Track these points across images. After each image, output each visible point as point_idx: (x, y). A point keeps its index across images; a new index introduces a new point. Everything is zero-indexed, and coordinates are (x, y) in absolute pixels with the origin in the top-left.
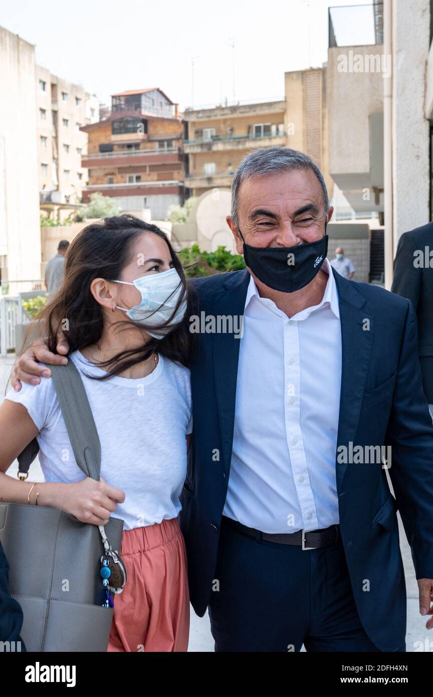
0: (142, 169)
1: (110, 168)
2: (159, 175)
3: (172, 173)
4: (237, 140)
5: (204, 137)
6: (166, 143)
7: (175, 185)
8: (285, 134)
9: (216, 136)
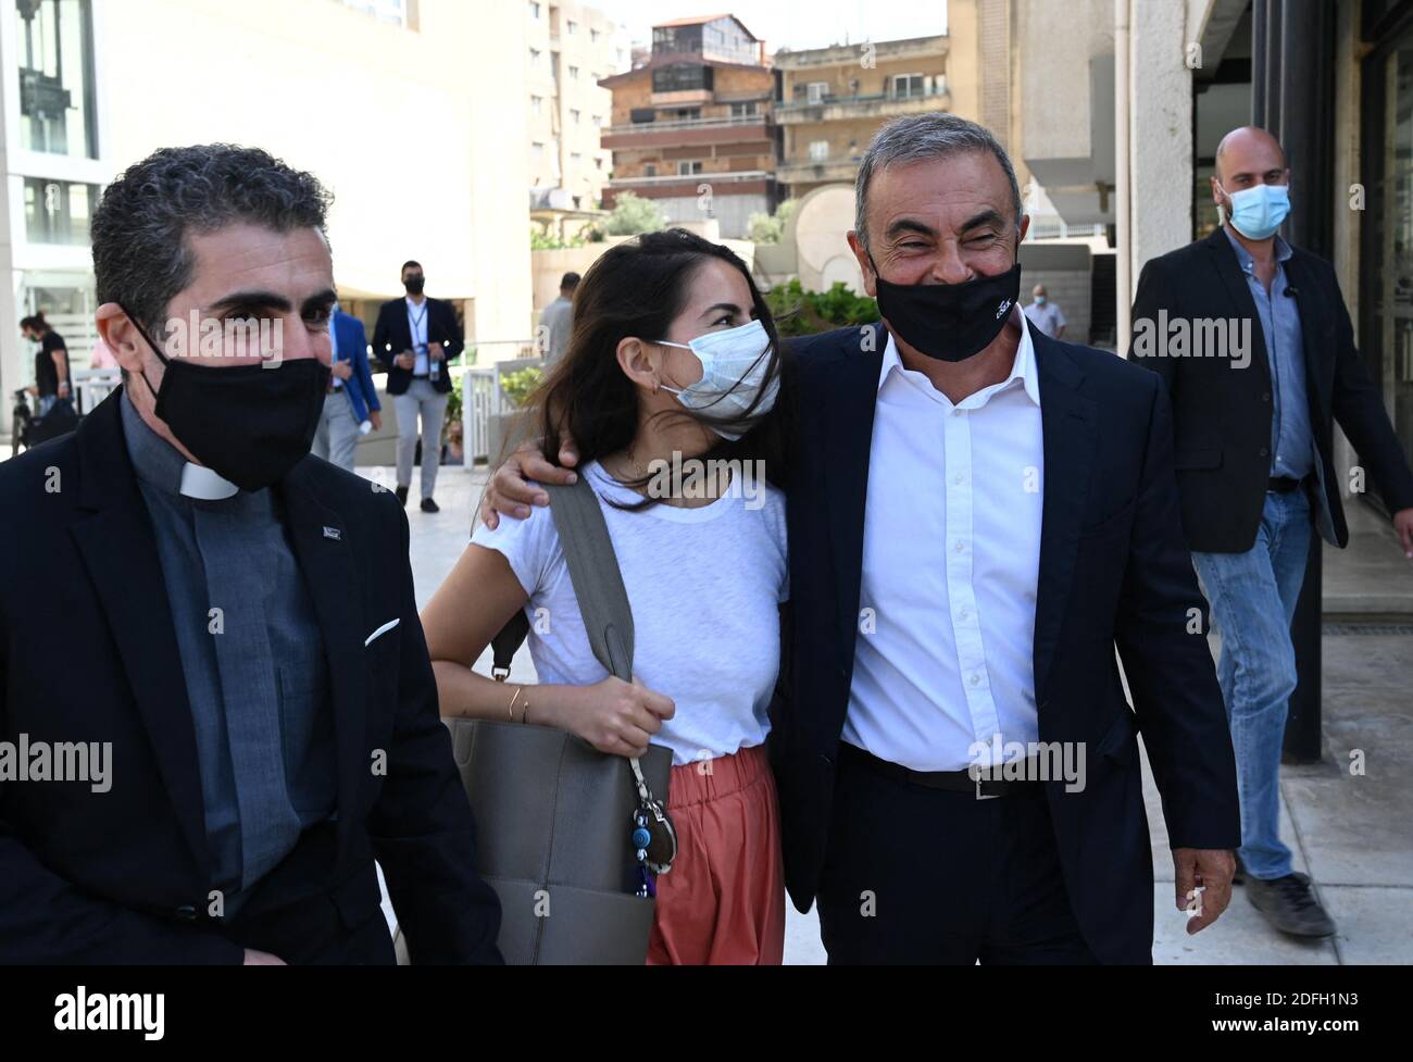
0: (705, 151)
1: (649, 149)
2: (732, 161)
3: (755, 159)
4: (865, 102)
5: (809, 98)
6: (744, 108)
7: (760, 179)
8: (948, 92)
9: (830, 95)
